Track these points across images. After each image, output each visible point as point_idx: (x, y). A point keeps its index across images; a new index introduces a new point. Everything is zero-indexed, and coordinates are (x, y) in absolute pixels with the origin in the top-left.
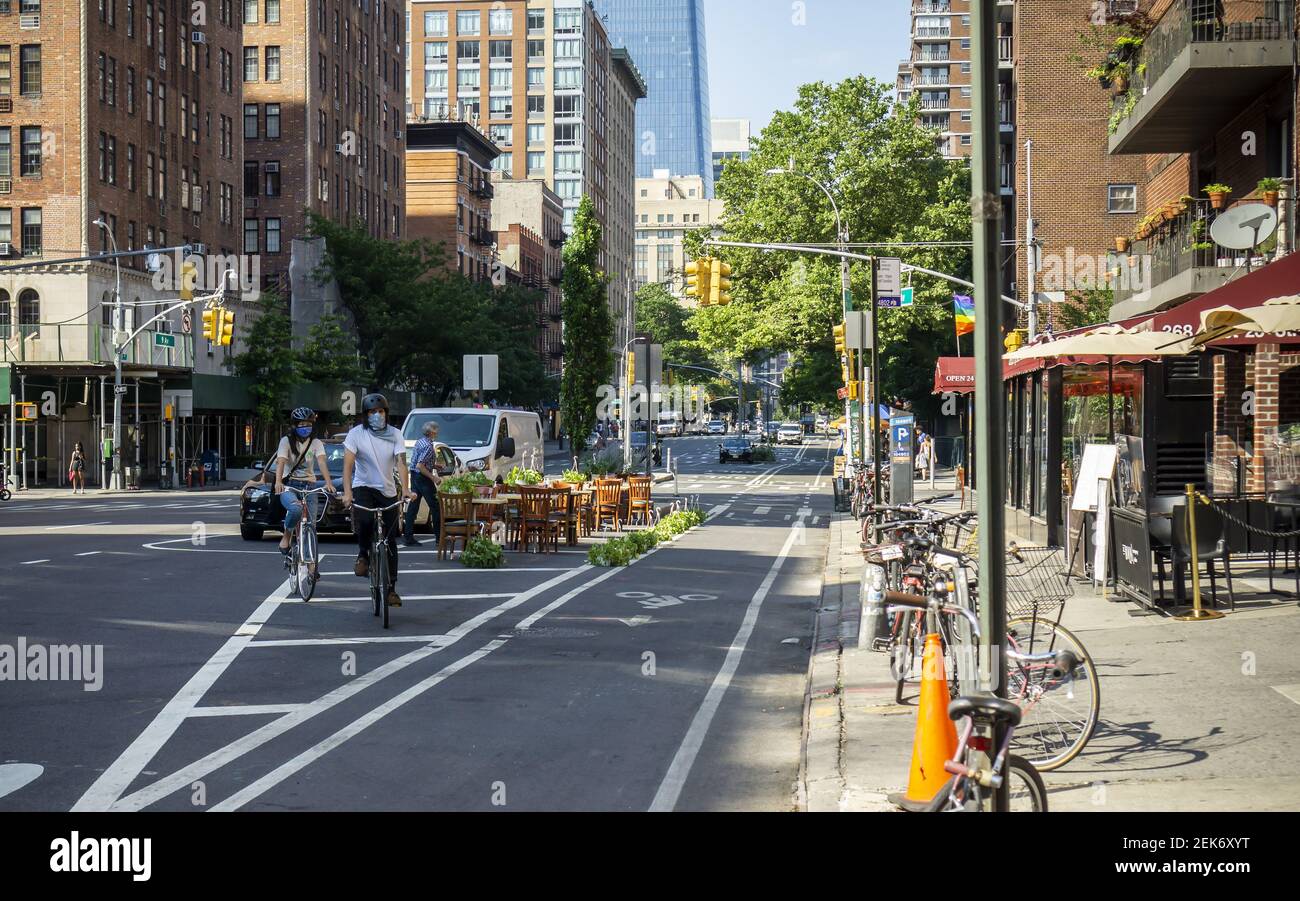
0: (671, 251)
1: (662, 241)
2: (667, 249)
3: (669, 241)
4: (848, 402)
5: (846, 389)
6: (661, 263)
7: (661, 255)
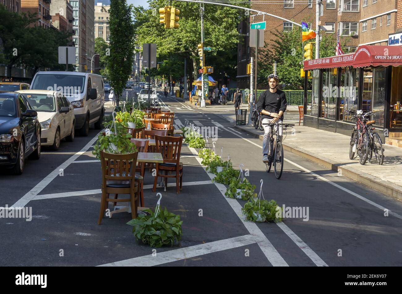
0: (103, 28)
1: (100, 25)
2: (101, 28)
3: (102, 25)
4: (202, 75)
5: (202, 70)
6: (100, 32)
7: (100, 29)
